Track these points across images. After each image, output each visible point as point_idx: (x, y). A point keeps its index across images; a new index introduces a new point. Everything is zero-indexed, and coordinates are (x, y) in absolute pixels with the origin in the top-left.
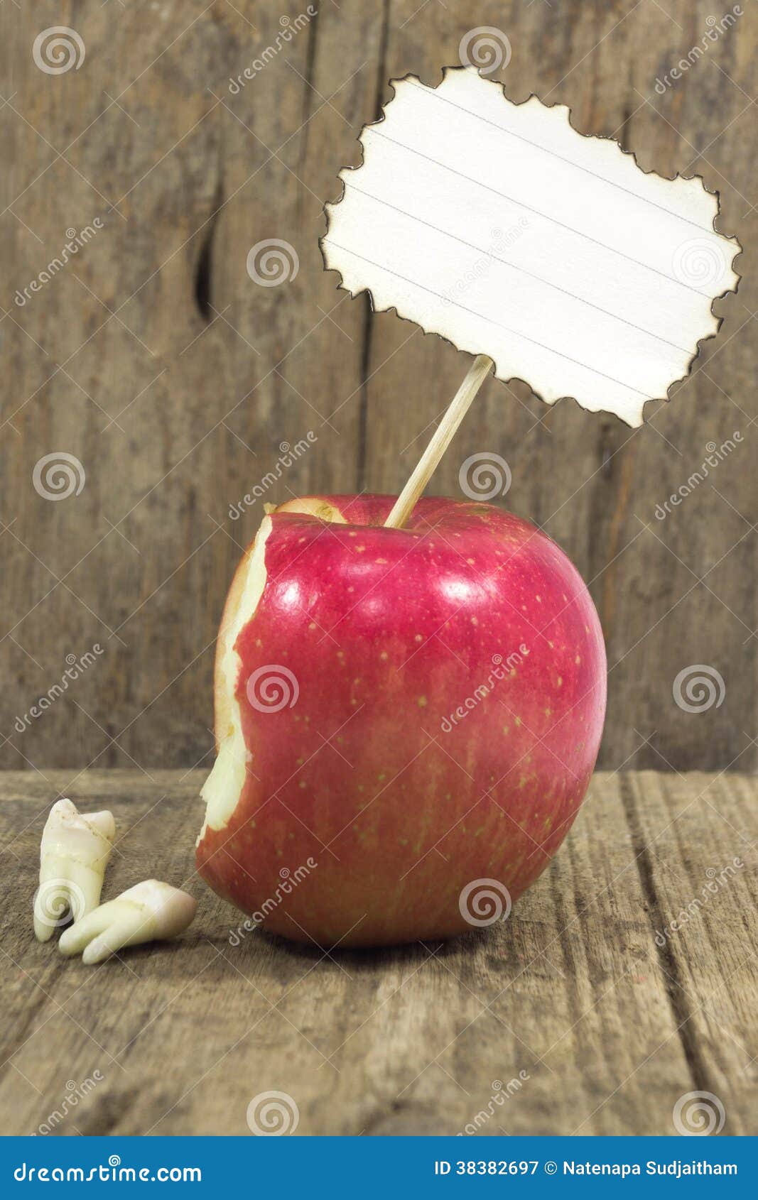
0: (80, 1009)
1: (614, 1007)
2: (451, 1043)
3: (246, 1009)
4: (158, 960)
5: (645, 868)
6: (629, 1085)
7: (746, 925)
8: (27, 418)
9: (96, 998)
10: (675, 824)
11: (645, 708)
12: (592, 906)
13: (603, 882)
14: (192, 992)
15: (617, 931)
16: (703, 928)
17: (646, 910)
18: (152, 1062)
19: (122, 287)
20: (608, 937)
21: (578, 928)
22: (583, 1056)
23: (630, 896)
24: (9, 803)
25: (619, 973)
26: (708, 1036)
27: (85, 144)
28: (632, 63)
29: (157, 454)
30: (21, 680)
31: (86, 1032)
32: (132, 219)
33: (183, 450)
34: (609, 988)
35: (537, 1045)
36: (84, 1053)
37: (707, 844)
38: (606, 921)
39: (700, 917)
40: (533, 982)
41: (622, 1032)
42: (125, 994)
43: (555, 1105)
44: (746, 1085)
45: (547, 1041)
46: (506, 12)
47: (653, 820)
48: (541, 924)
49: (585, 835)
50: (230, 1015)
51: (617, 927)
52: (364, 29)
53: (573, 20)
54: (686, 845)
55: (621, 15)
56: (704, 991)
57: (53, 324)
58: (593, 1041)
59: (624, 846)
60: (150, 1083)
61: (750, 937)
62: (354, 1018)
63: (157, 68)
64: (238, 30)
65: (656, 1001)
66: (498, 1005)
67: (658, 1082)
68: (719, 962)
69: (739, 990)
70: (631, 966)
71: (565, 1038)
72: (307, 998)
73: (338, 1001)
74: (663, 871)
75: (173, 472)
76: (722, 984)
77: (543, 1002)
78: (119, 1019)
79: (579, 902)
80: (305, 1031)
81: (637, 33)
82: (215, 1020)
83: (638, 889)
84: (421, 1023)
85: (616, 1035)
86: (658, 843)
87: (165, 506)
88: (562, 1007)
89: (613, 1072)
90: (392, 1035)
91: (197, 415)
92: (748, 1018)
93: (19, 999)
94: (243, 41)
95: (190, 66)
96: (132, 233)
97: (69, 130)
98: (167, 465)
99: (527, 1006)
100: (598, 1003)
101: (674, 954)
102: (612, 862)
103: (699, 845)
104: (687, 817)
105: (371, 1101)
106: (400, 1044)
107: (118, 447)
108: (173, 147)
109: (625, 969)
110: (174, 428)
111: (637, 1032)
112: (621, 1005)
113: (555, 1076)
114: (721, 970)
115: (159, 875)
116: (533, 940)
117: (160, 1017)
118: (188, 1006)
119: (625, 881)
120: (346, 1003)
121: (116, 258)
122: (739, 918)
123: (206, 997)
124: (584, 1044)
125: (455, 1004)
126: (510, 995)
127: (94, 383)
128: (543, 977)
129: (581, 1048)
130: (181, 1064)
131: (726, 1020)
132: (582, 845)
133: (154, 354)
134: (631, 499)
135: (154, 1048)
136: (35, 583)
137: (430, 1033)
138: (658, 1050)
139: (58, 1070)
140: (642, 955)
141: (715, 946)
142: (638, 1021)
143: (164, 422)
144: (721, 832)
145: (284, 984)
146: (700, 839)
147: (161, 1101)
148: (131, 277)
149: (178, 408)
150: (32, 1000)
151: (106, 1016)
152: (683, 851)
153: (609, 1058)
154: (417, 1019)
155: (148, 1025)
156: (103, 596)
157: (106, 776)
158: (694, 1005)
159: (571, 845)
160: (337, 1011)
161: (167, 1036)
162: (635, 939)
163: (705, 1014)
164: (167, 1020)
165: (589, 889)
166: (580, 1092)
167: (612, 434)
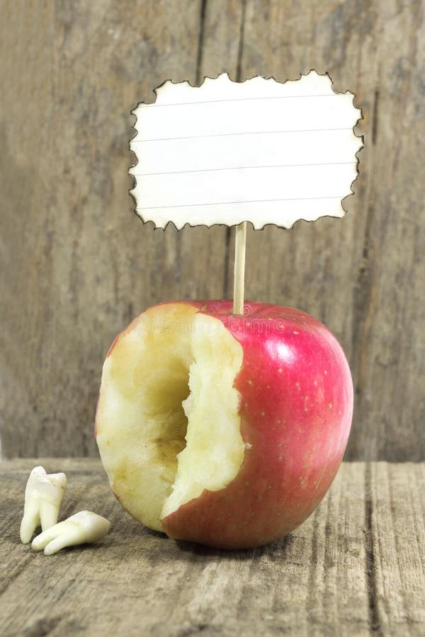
0: (38, 577)
1: (334, 580)
2: (238, 596)
3: (129, 579)
4: (87, 554)
5: (369, 511)
6: (333, 620)
7: (418, 540)
8: (39, 263)
9: (47, 572)
10: (391, 488)
11: (382, 427)
12: (334, 530)
13: (344, 518)
14: (102, 570)
15: (344, 541)
16: (394, 542)
17: (364, 532)
18: (72, 603)
19: (91, 190)
20: (339, 545)
21: (324, 540)
22: (311, 604)
23: (357, 525)
24: (22, 475)
25: (341, 563)
26: (383, 596)
27: (72, 109)
28: (380, 65)
29: (111, 283)
30: (35, 409)
31: (38, 588)
32: (98, 152)
33: (125, 281)
34: (334, 571)
35: (287, 598)
36: (34, 599)
37: (407, 499)
38: (340, 537)
39: (393, 536)
40: (292, 567)
41: (335, 592)
42: (64, 570)
43: (289, 628)
44: (398, 620)
45: (292, 597)
46: (309, 36)
47: (379, 487)
48: (303, 538)
49: (339, 494)
50: (119, 582)
51: (346, 540)
52: (229, 44)
53: (347, 40)
54: (395, 499)
55: (373, 37)
56: (386, 573)
57: (53, 210)
58: (319, 598)
59: (360, 500)
60: (68, 614)
61: (419, 546)
62: (189, 584)
63: (112, 67)
64: (158, 45)
65: (358, 578)
66: (270, 578)
67: (349, 618)
68: (398, 559)
69: (406, 573)
70: (349, 560)
71: (303, 595)
72: (164, 573)
73: (181, 575)
74: (379, 513)
75: (120, 295)
76: (397, 569)
77: (295, 577)
78: (57, 583)
79: (328, 528)
80: (159, 589)
81: (382, 47)
82: (111, 583)
83: (362, 521)
84: (224, 586)
85: (332, 594)
86: (379, 498)
87: (116, 313)
88: (305, 580)
89: (325, 613)
90: (206, 592)
91: (133, 261)
92: (408, 587)
93: (5, 572)
94: (160, 51)
95: (131, 65)
96: (98, 160)
97: (62, 101)
98: (116, 290)
99: (286, 579)
100: (325, 578)
101: (374, 554)
102: (351, 508)
103: (402, 500)
104: (398, 485)
105: (187, 624)
106: (210, 597)
107: (89, 279)
108: (120, 111)
109: (345, 561)
110: (122, 269)
111: (344, 593)
112: (339, 579)
113: (293, 614)
114: (398, 563)
115: (97, 511)
116: (297, 546)
117: (81, 581)
118: (97, 577)
119: (356, 517)
120: (185, 576)
121: (88, 174)
122: (415, 537)
123: (108, 572)
124: (313, 598)
125: (245, 578)
126: (277, 573)
127: (76, 244)
128: (298, 565)
129: (310, 601)
130: (87, 605)
131: (395, 587)
132: (336, 499)
133: (110, 227)
134: (376, 310)
135: (73, 597)
136: (43, 355)
137: (228, 592)
138: (354, 602)
139: (18, 608)
140: (357, 554)
141: (398, 550)
142: (346, 587)
143: (115, 267)
144: (416, 493)
145: (153, 567)
146: (403, 497)
147: (72, 624)
148: (97, 185)
149: (122, 258)
150: (13, 573)
151: (51, 581)
152: (392, 503)
153: (325, 605)
154: (222, 584)
155: (73, 586)
156: (81, 362)
157: (80, 461)
158: (379, 580)
159: (330, 499)
160: (179, 580)
161: (82, 591)
162: (353, 546)
163: (384, 583)
164: (84, 583)
165: (334, 521)
166: (305, 622)
167: (366, 274)
